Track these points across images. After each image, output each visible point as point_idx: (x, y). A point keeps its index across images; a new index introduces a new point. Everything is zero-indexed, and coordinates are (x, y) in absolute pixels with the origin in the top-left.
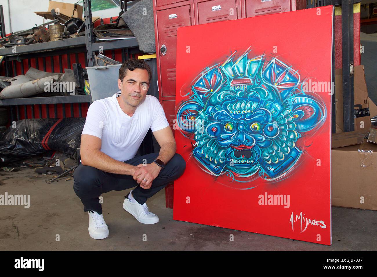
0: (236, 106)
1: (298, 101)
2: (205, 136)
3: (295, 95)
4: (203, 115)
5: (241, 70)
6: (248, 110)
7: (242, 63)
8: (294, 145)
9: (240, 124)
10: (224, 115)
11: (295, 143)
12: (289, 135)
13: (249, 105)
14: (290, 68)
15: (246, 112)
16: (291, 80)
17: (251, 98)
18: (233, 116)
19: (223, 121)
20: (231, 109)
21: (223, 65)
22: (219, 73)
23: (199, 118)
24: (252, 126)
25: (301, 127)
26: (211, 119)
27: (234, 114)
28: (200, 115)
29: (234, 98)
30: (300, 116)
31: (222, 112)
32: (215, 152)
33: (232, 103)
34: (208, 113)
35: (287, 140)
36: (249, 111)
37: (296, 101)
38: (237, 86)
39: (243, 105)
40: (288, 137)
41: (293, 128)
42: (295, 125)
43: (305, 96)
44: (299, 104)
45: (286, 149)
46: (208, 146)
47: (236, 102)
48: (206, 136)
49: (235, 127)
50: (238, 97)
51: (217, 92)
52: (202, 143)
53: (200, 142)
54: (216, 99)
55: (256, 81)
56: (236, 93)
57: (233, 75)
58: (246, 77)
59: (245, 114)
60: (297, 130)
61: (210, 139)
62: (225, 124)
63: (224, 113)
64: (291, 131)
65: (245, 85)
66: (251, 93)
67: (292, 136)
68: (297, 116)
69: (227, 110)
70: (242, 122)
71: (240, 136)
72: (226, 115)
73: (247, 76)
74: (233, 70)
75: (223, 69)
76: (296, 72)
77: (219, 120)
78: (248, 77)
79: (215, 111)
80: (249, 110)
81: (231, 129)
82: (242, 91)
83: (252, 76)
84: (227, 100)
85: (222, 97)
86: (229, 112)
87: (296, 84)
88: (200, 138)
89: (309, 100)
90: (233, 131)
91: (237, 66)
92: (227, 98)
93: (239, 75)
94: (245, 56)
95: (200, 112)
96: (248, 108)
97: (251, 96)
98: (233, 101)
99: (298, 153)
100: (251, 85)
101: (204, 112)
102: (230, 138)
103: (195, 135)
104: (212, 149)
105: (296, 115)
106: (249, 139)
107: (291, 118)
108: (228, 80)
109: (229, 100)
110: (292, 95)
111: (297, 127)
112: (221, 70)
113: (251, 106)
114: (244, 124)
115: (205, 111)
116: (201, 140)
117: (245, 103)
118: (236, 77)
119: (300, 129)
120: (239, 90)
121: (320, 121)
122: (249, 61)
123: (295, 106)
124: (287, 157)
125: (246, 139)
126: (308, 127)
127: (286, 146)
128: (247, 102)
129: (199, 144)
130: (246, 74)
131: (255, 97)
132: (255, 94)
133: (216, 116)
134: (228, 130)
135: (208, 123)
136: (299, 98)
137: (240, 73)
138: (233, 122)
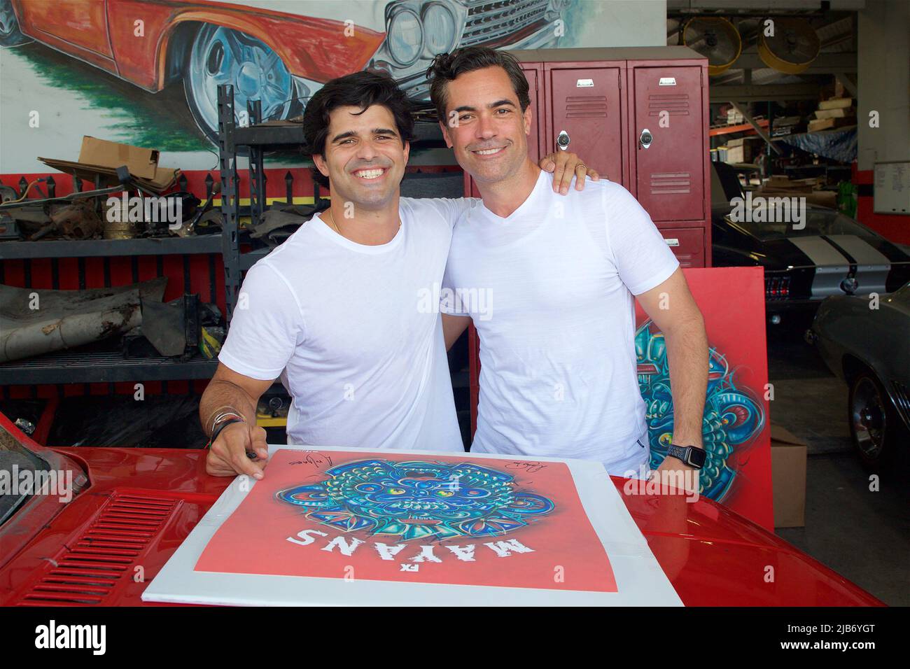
1: (726, 399)
3: (722, 391)
6: (653, 414)
7: (641, 340)
8: (724, 465)
11: (726, 461)
12: (717, 449)
13: (656, 406)
14: (713, 351)
16: (716, 368)
17: (658, 395)
24: (661, 438)
25: (733, 436)
30: (731, 421)
35: (714, 458)
36: (655, 416)
37: (724, 399)
40: (715, 452)
41: (722, 438)
42: (725, 435)
43: (735, 392)
44: (728, 404)
45: (713, 470)
55: (664, 370)
58: (647, 361)
60: (728, 441)
64: (719, 444)
65: (648, 375)
66: (659, 387)
67: (720, 452)
68: (727, 422)
73: (650, 359)
76: (722, 357)
78: (651, 362)
80: (656, 414)
83: (658, 360)
87: (723, 374)
89: (741, 399)
94: (646, 329)
96: (654, 410)
97: (658, 392)
99: (730, 474)
100: (657, 374)
105: (725, 420)
106: (658, 458)
107: (719, 424)
110: (719, 391)
111: (727, 436)
113: (658, 407)
119: (731, 440)
121: (757, 429)
122: (652, 338)
123: (723, 407)
124: (715, 482)
126: (742, 436)
127: (714, 466)
128: (652, 401)
130: (649, 357)
131: (664, 393)
132: (663, 388)
136: (728, 395)
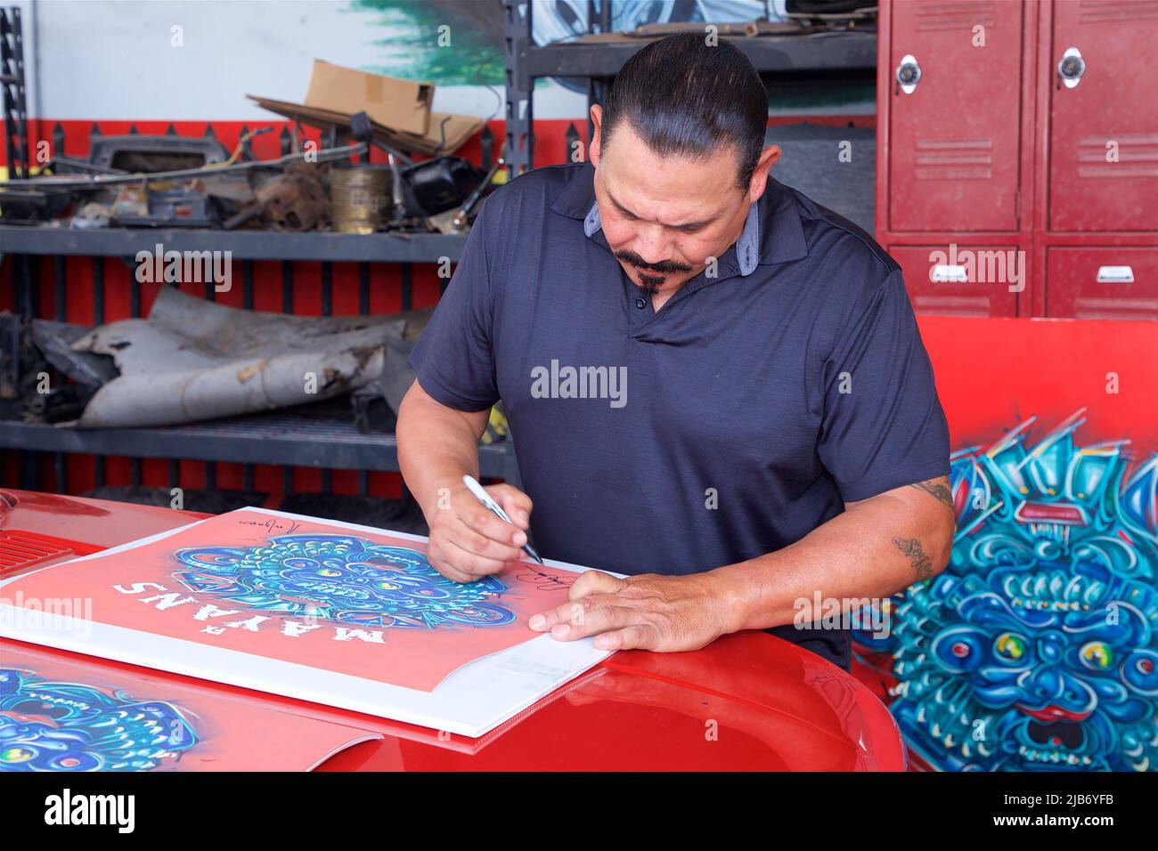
0: (1032, 584)
2: (928, 667)
4: (922, 601)
5: (1052, 478)
6: (1071, 601)
7: (1054, 457)
9: (1046, 641)
10: (994, 608)
13: (1077, 588)
15: (1065, 607)
17: (1082, 567)
18: (1023, 613)
19: (989, 625)
20: (1018, 593)
21: (991, 454)
22: (978, 476)
23: (910, 610)
24: (1085, 652)
26: (949, 616)
27: (1025, 609)
28: (913, 600)
29: (1027, 562)
31: (988, 600)
32: (964, 720)
33: (1020, 574)
34: (939, 594)
36: (1075, 606)
38: (1036, 525)
39: (1055, 584)
46: (939, 698)
47: (1035, 572)
48: (931, 667)
49: (1031, 651)
50: (1040, 560)
51: (972, 536)
52: (919, 688)
53: (914, 683)
54: (966, 554)
55: (1097, 517)
56: (1032, 546)
57: (1024, 490)
58: (1065, 500)
59: (1062, 614)
61: (946, 677)
62: (996, 636)
63: (994, 602)
65: (1064, 526)
66: (1084, 553)
69: (1002, 594)
70: (1053, 637)
71: (1046, 679)
72: (1002, 609)
73: (1070, 497)
74: (1025, 473)
75: (992, 466)
77: (975, 621)
78: (1072, 502)
79: (964, 593)
80: (1077, 603)
81: (1016, 652)
82: (1052, 540)
83: (1087, 500)
84: (1002, 563)
85: (986, 551)
86: (1009, 600)
88: (913, 673)
90: (1022, 660)
91: (1037, 464)
92: (1005, 557)
93: (1044, 490)
94: (1065, 438)
95: (913, 591)
96: (1074, 595)
97: (1082, 560)
98: (1024, 567)
100: (1083, 526)
101: (926, 592)
102: (1012, 681)
103: (896, 662)
104: (952, 709)
106: (1077, 689)
108: (1009, 502)
109: (1009, 564)
112: (984, 467)
113: (1083, 591)
114: (1059, 642)
115: (930, 586)
116: (916, 676)
117: (1062, 579)
118: (1034, 494)
120: (1042, 538)
122: (1078, 455)
125: (1067, 689)
128: (1070, 576)
129: (911, 690)
130: (1068, 492)
131: (1096, 564)
132: (1095, 554)
133: (966, 608)
134: (1007, 654)
135: (941, 629)
137: (1048, 487)
138: (1024, 634)
